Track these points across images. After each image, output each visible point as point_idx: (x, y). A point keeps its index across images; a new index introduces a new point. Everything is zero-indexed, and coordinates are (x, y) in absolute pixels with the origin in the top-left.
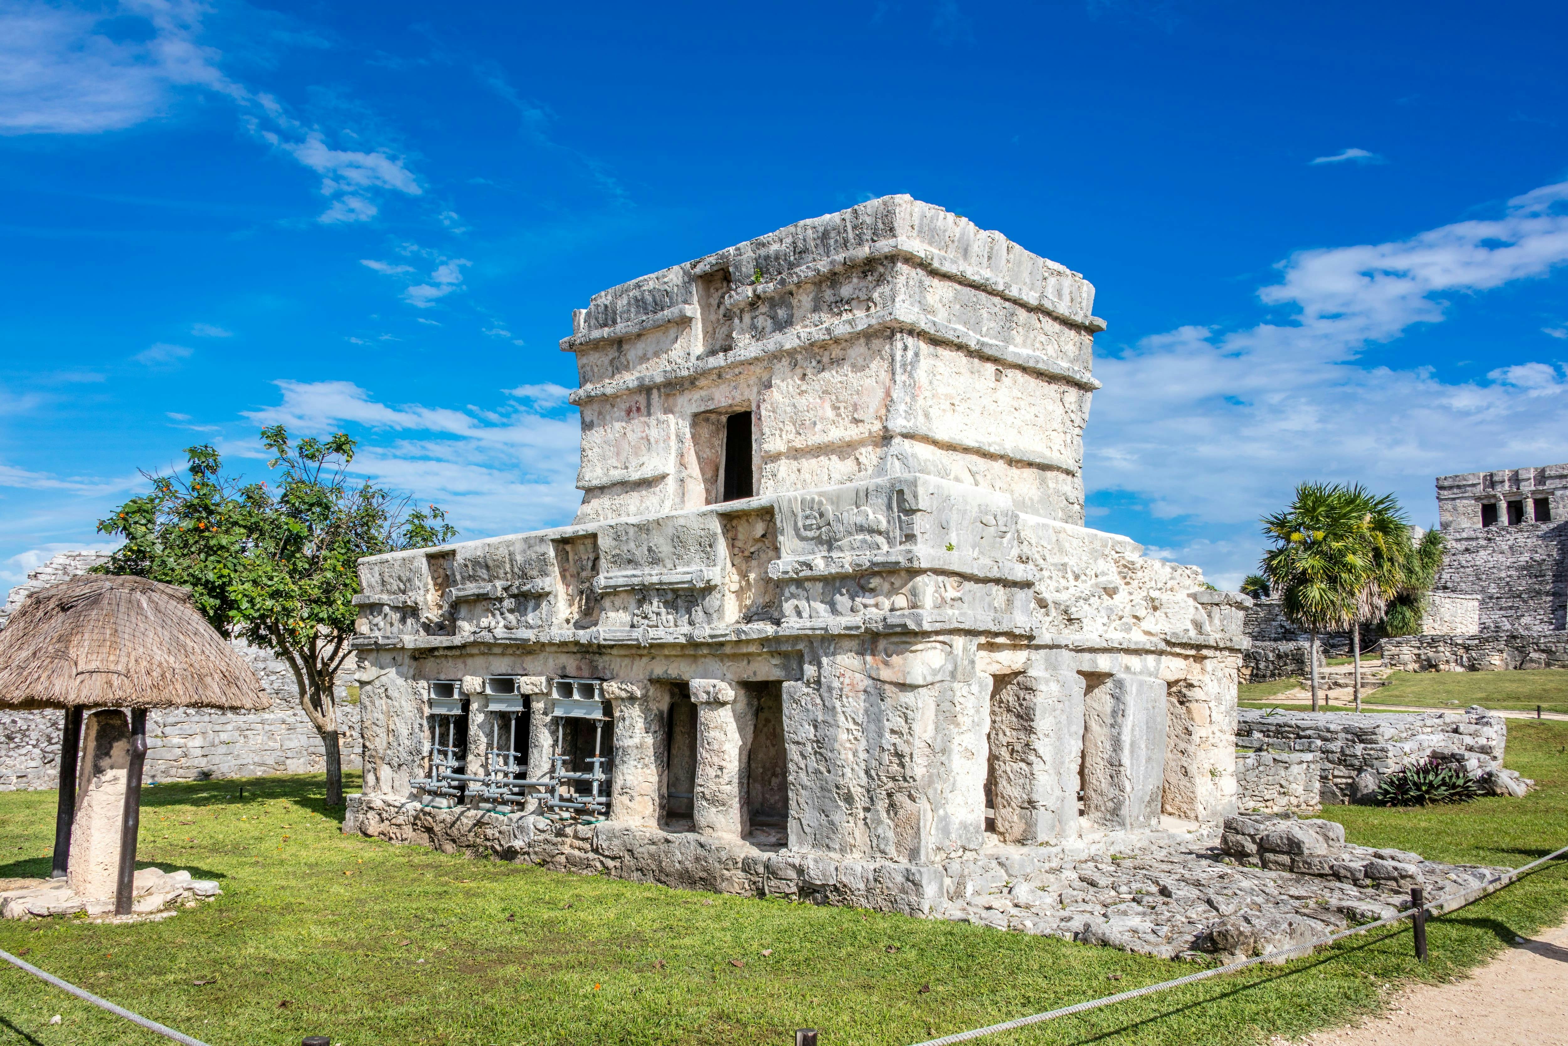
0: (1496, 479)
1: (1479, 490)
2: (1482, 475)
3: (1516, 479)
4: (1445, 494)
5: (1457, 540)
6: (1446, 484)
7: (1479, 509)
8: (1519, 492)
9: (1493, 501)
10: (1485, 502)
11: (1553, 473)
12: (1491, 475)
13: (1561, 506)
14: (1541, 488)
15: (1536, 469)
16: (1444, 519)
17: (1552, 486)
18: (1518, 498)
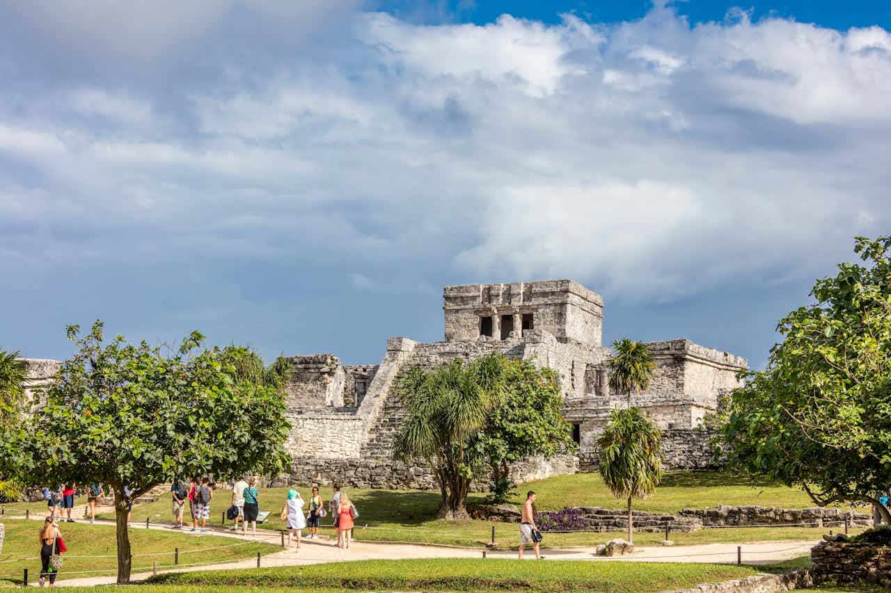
0: (493, 292)
1: (478, 303)
2: (482, 288)
3: (509, 295)
4: (451, 306)
5: (441, 354)
6: (452, 294)
7: (478, 320)
8: (509, 308)
9: (489, 314)
10: (483, 315)
11: (538, 289)
12: (489, 289)
13: (542, 322)
14: (527, 303)
15: (526, 285)
16: (448, 330)
17: (536, 303)
18: (509, 313)
